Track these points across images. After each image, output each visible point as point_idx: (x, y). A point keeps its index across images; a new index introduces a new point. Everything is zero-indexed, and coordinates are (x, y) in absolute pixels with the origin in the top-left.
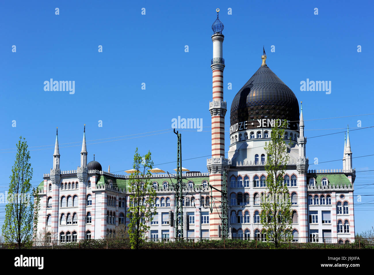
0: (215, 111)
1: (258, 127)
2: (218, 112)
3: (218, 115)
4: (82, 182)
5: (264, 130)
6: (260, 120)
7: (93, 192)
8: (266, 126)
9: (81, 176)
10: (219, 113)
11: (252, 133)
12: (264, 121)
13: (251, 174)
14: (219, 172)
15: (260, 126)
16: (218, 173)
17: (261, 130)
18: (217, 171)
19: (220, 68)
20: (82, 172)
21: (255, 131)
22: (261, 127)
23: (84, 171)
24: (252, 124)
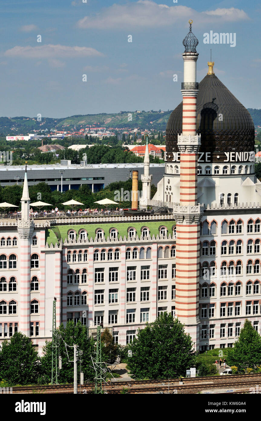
0: (192, 148)
1: (225, 161)
2: (194, 149)
3: (193, 153)
4: (27, 239)
5: (232, 165)
6: (228, 153)
7: (42, 252)
8: (234, 161)
9: (26, 232)
10: (195, 151)
11: (217, 167)
12: (233, 154)
13: (219, 219)
14: (196, 223)
15: (228, 160)
16: (194, 224)
17: (228, 165)
18: (193, 221)
19: (196, 94)
20: (29, 227)
21: (221, 166)
22: (229, 162)
23: (31, 225)
24: (218, 157)
